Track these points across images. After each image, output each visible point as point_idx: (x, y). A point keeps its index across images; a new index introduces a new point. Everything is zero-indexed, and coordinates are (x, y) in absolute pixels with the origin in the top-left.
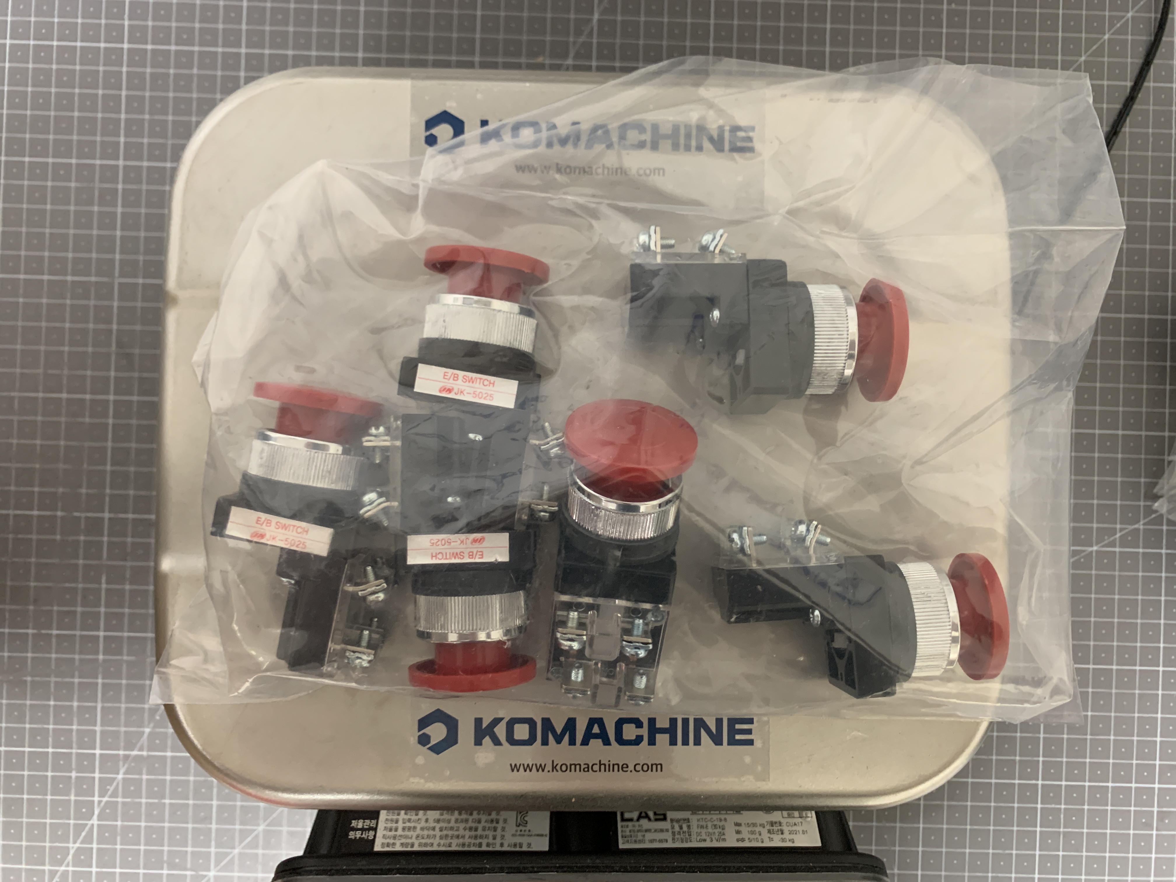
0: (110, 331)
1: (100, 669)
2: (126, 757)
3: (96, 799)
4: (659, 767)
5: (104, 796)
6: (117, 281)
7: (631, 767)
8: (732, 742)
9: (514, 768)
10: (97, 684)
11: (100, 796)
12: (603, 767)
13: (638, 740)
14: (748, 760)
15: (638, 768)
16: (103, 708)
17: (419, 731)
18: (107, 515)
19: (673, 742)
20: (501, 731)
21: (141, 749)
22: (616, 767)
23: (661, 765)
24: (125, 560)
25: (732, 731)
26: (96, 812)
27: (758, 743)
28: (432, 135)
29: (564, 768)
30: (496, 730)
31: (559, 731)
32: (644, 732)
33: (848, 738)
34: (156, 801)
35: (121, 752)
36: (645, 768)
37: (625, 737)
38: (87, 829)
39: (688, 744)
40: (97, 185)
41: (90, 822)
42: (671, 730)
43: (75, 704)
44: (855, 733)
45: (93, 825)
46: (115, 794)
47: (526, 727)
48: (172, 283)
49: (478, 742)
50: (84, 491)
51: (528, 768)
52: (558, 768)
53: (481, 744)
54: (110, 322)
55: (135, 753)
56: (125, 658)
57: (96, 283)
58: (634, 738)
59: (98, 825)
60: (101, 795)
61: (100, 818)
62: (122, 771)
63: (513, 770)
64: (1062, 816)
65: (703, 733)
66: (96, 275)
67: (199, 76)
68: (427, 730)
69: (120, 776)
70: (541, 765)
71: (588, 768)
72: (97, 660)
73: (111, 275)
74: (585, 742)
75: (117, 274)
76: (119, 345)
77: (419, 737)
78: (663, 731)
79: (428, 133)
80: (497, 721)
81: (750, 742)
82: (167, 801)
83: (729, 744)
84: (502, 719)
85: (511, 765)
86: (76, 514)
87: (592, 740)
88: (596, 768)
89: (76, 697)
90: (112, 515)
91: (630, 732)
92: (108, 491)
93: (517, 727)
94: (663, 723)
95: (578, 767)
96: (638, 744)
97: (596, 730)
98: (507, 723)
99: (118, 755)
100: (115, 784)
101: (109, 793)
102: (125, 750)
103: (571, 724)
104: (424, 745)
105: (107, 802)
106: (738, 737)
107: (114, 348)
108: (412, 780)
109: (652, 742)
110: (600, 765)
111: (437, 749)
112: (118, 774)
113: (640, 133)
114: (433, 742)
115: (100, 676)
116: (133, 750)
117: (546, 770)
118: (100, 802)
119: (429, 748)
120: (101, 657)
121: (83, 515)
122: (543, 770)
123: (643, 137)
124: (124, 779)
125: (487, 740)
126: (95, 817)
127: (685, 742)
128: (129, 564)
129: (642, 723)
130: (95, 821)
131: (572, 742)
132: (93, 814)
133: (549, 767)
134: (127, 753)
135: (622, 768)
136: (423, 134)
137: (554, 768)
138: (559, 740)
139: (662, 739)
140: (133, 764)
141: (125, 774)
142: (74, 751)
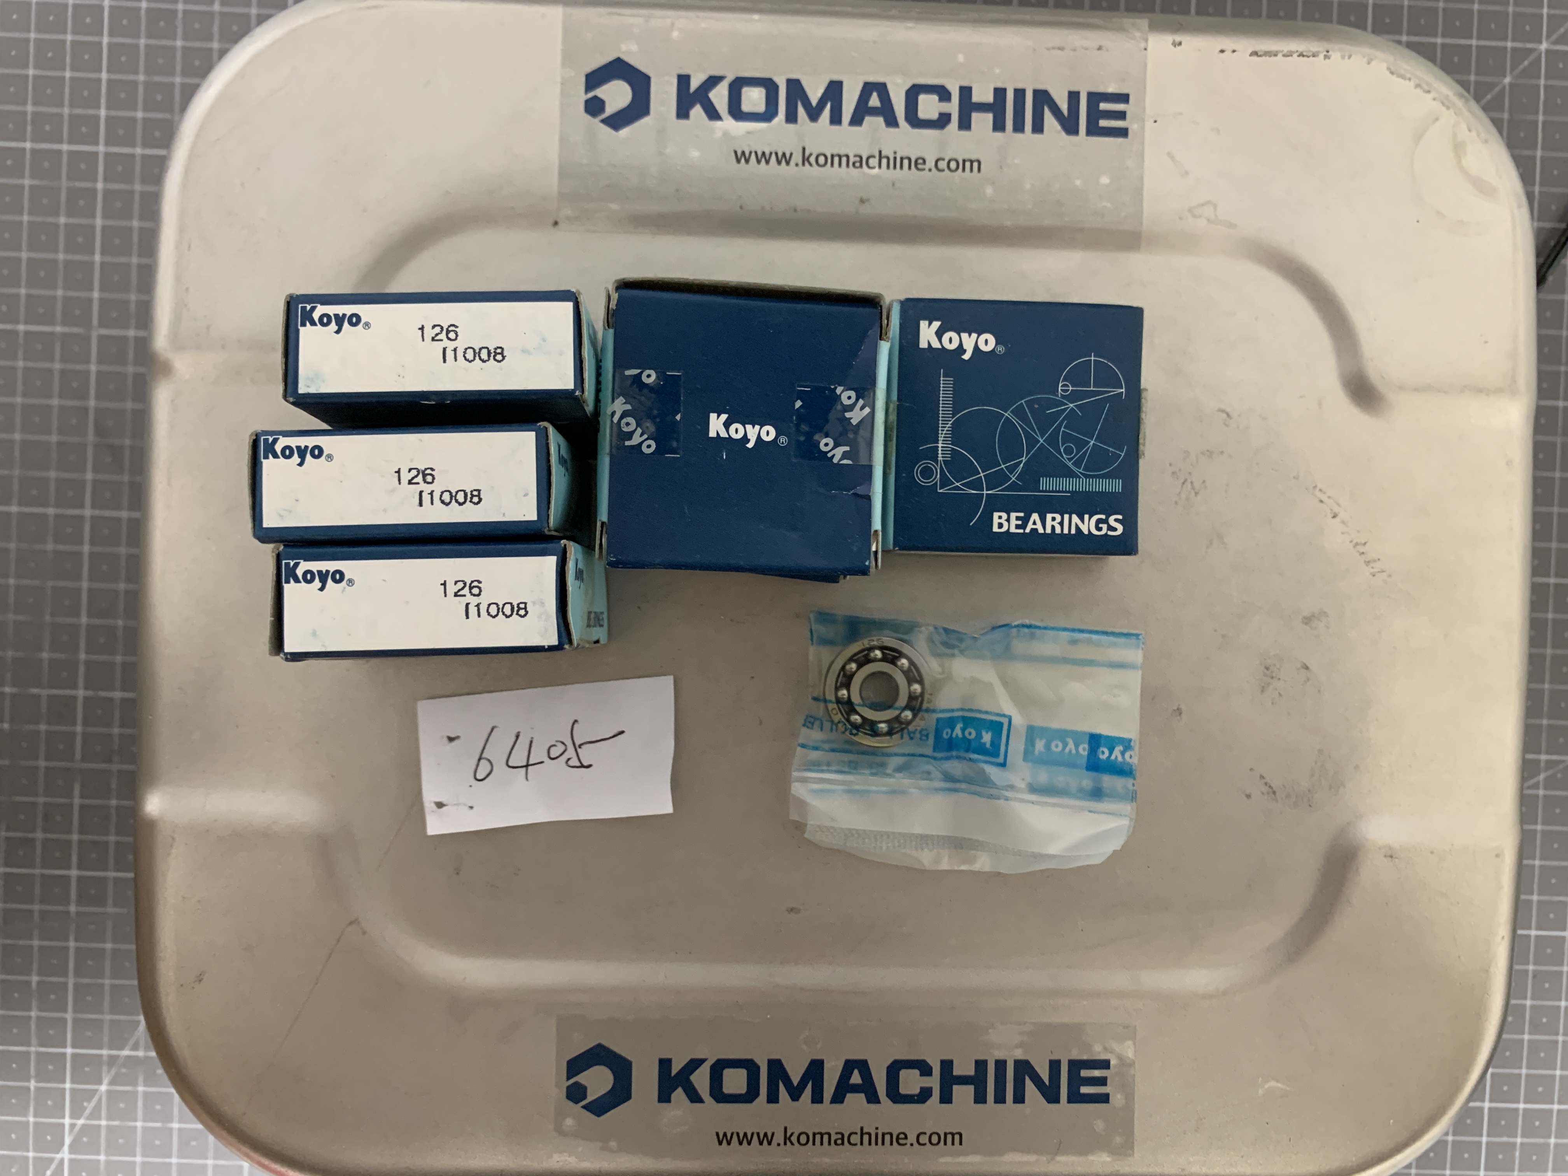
0: (86, 410)
1: (73, 927)
2: (112, 1060)
3: (67, 1121)
4: (957, 1137)
5: (79, 1119)
6: (94, 335)
7: (912, 1138)
8: (1075, 1097)
9: (723, 1139)
10: (67, 948)
11: (72, 1116)
12: (866, 1138)
13: (924, 1095)
14: (1100, 1125)
15: (924, 1139)
16: (76, 985)
17: (568, 1079)
18: (81, 693)
19: (980, 1098)
20: (701, 1079)
21: (135, 1047)
22: (887, 1137)
23: (961, 1135)
24: (110, 761)
25: (1075, 1081)
26: (68, 1141)
27: (1117, 1099)
28: (595, 97)
29: (803, 1139)
30: (693, 1078)
31: (795, 1081)
32: (934, 1082)
33: (1260, 1092)
34: (159, 1125)
35: (105, 1052)
36: (935, 1139)
37: (903, 1090)
38: (53, 1166)
39: (1004, 1102)
40: (64, 183)
41: (59, 1156)
42: (977, 1080)
43: (35, 979)
44: (1272, 1084)
45: (62, 1161)
46: (95, 1114)
47: (743, 1073)
48: (161, 341)
49: (664, 1097)
50: (45, 655)
51: (745, 1139)
52: (794, 1139)
53: (668, 1101)
54: (85, 397)
55: (126, 1053)
56: (111, 910)
57: (64, 335)
58: (917, 1091)
59: (71, 1161)
60: (75, 1115)
61: (72, 1150)
62: (106, 1081)
63: (720, 1143)
64: (1517, 1154)
65: (1029, 1085)
66: (64, 324)
67: (222, 14)
68: (581, 1078)
69: (103, 1088)
70: (766, 1135)
71: (843, 1139)
72: (68, 913)
73: (88, 324)
74: (838, 1098)
75: (95, 321)
76: (100, 431)
77: (569, 1088)
78: (963, 1080)
79: (591, 95)
80: (694, 1064)
81: (1104, 1099)
82: (175, 1125)
83: (1070, 1101)
84: (702, 1061)
85: (717, 1134)
86: (35, 691)
87: (849, 1096)
88: (855, 1139)
89: (35, 966)
90: (90, 693)
91: (911, 1081)
92: (82, 656)
93: (728, 1073)
94: (964, 1068)
95: (826, 1137)
96: (924, 1102)
97: (856, 1078)
98: (713, 1067)
99: (101, 1056)
100: (95, 1100)
101: (88, 1111)
102: (111, 1048)
103: (815, 1069)
104: (576, 1102)
105: (83, 1125)
106: (1084, 1090)
107: (91, 437)
108: (556, 1157)
109: (946, 1098)
110: (862, 1134)
111: (599, 1108)
112: (100, 1083)
113: (941, 99)
114: (590, 1098)
115: (72, 938)
116: (122, 1049)
117: (774, 1142)
118: (72, 1126)
119: (584, 1107)
120: (73, 908)
121: (45, 692)
122: (770, 1143)
123: (945, 107)
124: (109, 1092)
125: (679, 1094)
126: (66, 1148)
127: (1000, 1099)
128: (115, 767)
129: (931, 1068)
130: (65, 1154)
131: (817, 1098)
132: (62, 1144)
133: (779, 1138)
134: (114, 1052)
135: (898, 1138)
136: (582, 97)
137: (787, 1139)
138: (795, 1094)
139: (963, 1094)
140: (124, 1070)
141: (111, 1083)
142: (33, 1049)
